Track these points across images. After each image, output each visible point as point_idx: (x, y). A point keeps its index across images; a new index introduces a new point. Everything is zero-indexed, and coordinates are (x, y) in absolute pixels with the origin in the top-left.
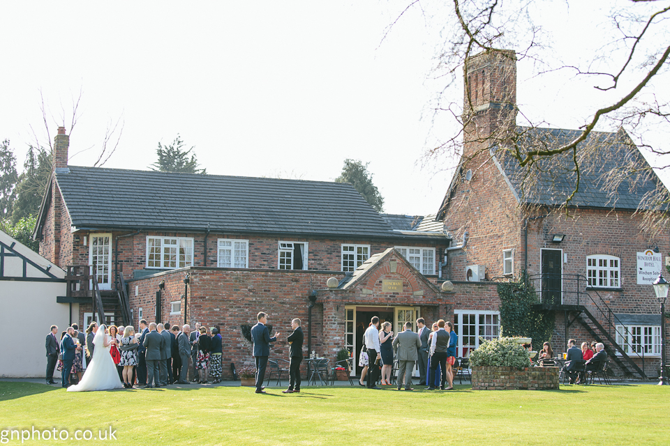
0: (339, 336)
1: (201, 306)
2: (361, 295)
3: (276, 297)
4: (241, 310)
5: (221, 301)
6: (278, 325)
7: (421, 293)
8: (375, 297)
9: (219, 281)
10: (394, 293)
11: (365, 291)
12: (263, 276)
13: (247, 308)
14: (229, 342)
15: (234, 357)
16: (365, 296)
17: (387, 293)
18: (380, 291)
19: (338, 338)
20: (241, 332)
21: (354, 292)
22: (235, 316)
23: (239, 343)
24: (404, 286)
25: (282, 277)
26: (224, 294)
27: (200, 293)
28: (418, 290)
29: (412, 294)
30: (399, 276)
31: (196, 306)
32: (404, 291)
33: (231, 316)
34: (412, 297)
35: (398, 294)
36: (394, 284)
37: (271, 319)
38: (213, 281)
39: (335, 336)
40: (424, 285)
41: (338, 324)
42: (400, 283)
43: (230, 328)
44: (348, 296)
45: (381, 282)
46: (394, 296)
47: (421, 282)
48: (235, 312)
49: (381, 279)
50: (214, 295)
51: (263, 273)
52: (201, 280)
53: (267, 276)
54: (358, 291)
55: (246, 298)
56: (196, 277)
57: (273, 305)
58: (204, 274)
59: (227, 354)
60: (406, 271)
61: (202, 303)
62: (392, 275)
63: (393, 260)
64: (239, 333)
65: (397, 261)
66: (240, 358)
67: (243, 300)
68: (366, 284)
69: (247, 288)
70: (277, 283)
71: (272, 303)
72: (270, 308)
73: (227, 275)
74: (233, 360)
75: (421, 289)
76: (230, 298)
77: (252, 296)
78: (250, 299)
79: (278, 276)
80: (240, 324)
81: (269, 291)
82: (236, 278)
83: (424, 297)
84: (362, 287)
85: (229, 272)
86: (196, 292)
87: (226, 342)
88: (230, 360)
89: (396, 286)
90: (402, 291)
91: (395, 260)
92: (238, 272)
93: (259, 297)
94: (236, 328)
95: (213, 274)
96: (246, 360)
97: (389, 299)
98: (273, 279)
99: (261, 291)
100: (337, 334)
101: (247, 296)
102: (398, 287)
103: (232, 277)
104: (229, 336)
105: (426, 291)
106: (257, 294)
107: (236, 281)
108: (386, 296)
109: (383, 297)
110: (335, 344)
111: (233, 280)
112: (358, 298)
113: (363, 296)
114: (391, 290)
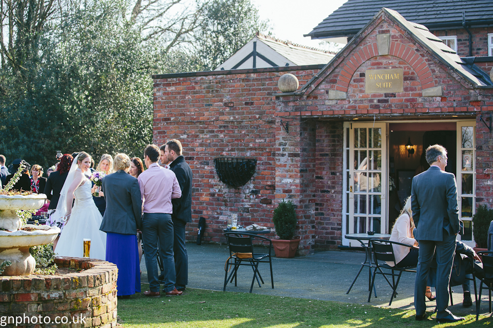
0: (291, 177)
1: (164, 132)
2: (327, 103)
3: (261, 113)
4: (215, 136)
5: (188, 123)
6: (264, 158)
7: (436, 91)
8: (352, 104)
9: (186, 93)
10: (386, 95)
11: (332, 94)
12: (243, 80)
13: (222, 132)
14: (199, 186)
15: (207, 209)
16: (334, 102)
17: (374, 96)
18: (361, 91)
19: (289, 181)
20: (215, 171)
21: (316, 97)
22: (206, 146)
23: (212, 186)
24: (406, 79)
25: (270, 79)
26: (192, 112)
27: (163, 113)
28: (431, 86)
29: (420, 95)
30: (395, 62)
31: (159, 133)
32: (406, 89)
33: (201, 145)
34: (420, 100)
35: (393, 95)
36: (387, 77)
37: (255, 149)
38: (179, 93)
39: (285, 177)
40: (444, 75)
41: (290, 155)
42: (398, 75)
43: (201, 163)
44: (306, 105)
45: (363, 75)
46: (387, 101)
47: (437, 70)
48: (207, 139)
49: (363, 69)
50: (181, 115)
51: (243, 76)
52: (164, 94)
53: (248, 80)
54: (322, 94)
55: (221, 117)
56: (159, 90)
57: (258, 126)
58: (169, 85)
59: (197, 204)
60: (408, 50)
61: (166, 128)
62: (384, 61)
63: (383, 32)
64: (212, 172)
65: (392, 34)
66: (213, 210)
67: (217, 120)
68: (334, 81)
69: (221, 101)
70: (264, 89)
71: (256, 123)
72: (252, 132)
73: (196, 83)
74: (205, 212)
75: (437, 83)
76: (201, 118)
77: (229, 114)
78: (226, 118)
79: (265, 79)
80: (214, 157)
81: (252, 104)
82: (208, 87)
83: (443, 98)
84: (328, 86)
85: (199, 78)
86: (159, 111)
87: (197, 186)
88: (201, 212)
89: (390, 80)
90: (401, 91)
91: (388, 31)
92: (211, 78)
93: (238, 114)
94: (208, 164)
95: (179, 84)
96: (221, 214)
97: (377, 107)
98: (258, 85)
99: (241, 104)
100: (288, 174)
101: (222, 114)
102: (394, 82)
103: (203, 86)
104: (200, 177)
105: (449, 86)
106: (235, 109)
107: (208, 92)
108: (371, 101)
109: (366, 104)
110: (285, 191)
111: (204, 91)
112: (323, 108)
113: (331, 103)
114: (382, 88)
